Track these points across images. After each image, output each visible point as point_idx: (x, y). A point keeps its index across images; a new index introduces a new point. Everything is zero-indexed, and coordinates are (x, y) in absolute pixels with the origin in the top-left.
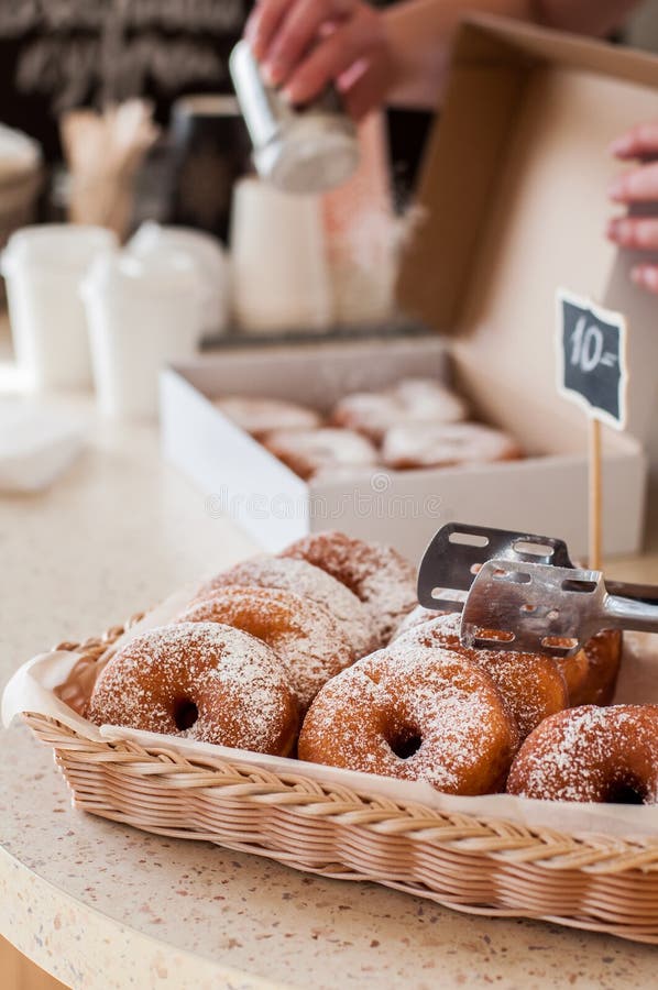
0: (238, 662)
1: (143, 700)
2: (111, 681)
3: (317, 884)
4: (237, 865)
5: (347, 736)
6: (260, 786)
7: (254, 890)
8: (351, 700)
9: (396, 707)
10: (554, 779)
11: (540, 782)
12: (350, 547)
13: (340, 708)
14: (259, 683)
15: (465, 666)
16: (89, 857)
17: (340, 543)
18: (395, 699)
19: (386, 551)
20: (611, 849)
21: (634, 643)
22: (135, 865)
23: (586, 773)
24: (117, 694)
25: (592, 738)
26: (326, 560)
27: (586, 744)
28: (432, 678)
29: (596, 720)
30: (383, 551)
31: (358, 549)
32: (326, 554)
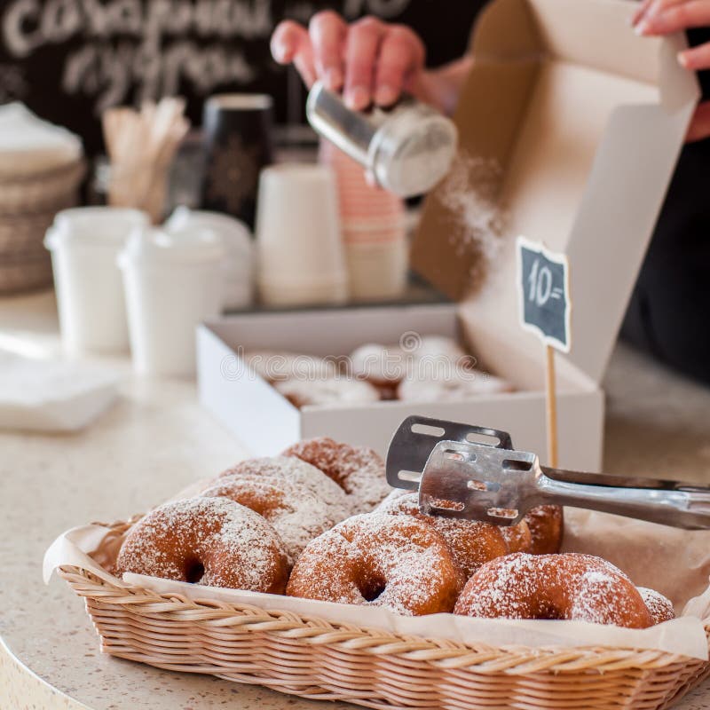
0: (237, 527)
1: (159, 560)
2: (133, 545)
3: (300, 704)
4: (234, 691)
5: (325, 583)
6: (251, 617)
7: (247, 707)
8: (329, 555)
9: (365, 560)
10: (489, 610)
11: (478, 613)
12: (337, 450)
13: (320, 560)
14: (254, 544)
15: (422, 527)
16: (114, 686)
17: (330, 447)
18: (365, 553)
19: (368, 452)
20: (528, 654)
21: (574, 526)
22: (151, 691)
23: (516, 605)
24: (138, 555)
25: (519, 578)
26: (317, 460)
27: (515, 582)
28: (395, 536)
29: (524, 563)
30: (364, 452)
31: (344, 451)
32: (317, 456)
